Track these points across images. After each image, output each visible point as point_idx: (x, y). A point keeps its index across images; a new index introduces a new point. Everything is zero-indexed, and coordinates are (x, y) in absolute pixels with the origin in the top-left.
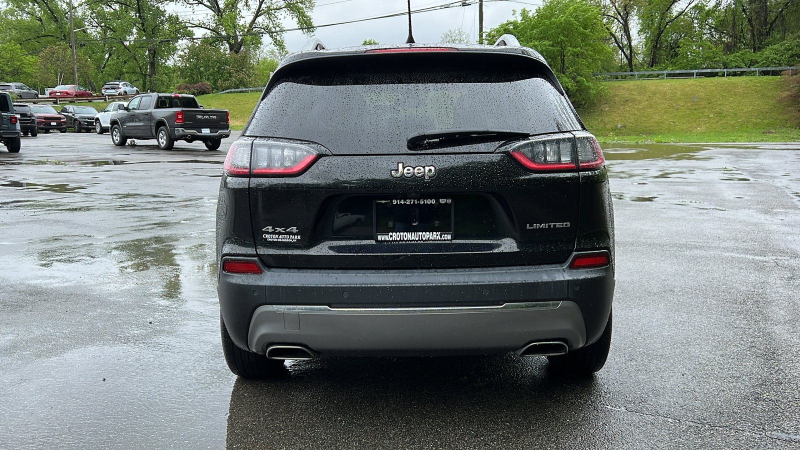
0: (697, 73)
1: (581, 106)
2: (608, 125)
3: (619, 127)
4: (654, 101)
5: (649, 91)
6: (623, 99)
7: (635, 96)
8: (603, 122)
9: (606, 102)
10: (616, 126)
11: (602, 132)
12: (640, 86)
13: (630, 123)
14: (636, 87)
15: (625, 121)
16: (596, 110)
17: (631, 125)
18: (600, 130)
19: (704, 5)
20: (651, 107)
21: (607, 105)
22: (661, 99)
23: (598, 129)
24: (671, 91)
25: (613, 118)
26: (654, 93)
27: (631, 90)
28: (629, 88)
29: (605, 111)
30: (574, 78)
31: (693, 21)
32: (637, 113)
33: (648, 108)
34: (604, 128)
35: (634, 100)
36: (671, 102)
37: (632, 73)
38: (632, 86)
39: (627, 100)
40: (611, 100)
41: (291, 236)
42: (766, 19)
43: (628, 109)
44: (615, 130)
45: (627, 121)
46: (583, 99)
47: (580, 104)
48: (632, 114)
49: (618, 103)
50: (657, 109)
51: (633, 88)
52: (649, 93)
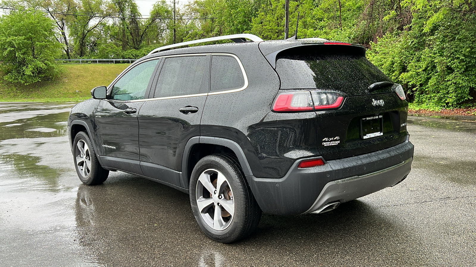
0: (115, 61)
1: (49, 79)
2: (70, 91)
3: (77, 92)
4: (94, 76)
5: (90, 71)
6: (76, 75)
7: (83, 74)
8: (66, 89)
9: (65, 77)
10: (75, 91)
11: (67, 95)
12: (84, 68)
13: (83, 89)
14: (82, 68)
15: (80, 88)
16: (60, 82)
17: (84, 90)
18: (66, 94)
19: (105, 23)
20: (94, 80)
21: (66, 79)
22: (99, 75)
23: (64, 93)
24: (103, 71)
25: (72, 87)
26: (94, 72)
27: (80, 70)
28: (78, 69)
29: (66, 82)
30: (43, 62)
31: (101, 31)
32: (86, 83)
33: (92, 80)
34: (68, 92)
35: (83, 76)
36: (105, 77)
37: (70, 60)
38: (79, 67)
39: (78, 76)
40: (68, 76)
41: (336, 142)
42: (138, 33)
43: (80, 81)
44: (75, 94)
45: (81, 88)
46: (51, 75)
47: (49, 78)
48: (83, 84)
49: (73, 78)
50: (97, 81)
51: (80, 68)
52: (91, 72)
